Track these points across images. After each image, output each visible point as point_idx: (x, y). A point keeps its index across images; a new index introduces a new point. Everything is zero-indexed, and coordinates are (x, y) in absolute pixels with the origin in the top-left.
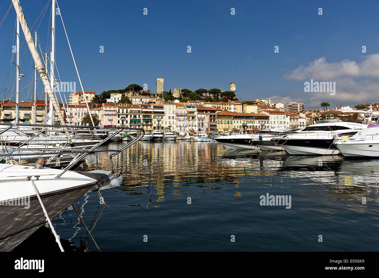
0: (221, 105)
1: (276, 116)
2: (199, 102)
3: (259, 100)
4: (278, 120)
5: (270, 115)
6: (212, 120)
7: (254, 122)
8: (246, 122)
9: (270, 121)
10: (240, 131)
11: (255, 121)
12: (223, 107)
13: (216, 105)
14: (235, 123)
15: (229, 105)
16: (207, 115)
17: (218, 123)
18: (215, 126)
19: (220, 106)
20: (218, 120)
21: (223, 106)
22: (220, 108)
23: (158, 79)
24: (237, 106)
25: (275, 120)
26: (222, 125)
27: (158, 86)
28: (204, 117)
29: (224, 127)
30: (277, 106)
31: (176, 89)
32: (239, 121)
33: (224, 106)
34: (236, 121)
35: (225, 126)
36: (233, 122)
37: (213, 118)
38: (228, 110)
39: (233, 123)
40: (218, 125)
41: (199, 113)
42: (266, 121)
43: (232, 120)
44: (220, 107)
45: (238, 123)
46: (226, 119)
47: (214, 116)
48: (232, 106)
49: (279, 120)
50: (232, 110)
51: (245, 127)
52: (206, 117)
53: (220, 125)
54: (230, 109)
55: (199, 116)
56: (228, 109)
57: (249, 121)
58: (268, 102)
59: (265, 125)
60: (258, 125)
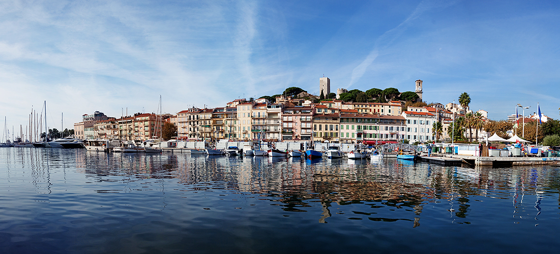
0: (368, 106)
1: (418, 119)
5: (407, 118)
7: (377, 128)
8: (362, 128)
9: (406, 128)
10: (353, 141)
11: (381, 126)
12: (371, 110)
13: (360, 106)
14: (343, 128)
15: (380, 106)
16: (296, 117)
17: (315, 129)
19: (366, 108)
20: (314, 124)
21: (371, 108)
24: (394, 108)
26: (320, 131)
28: (292, 120)
29: (324, 135)
32: (350, 125)
33: (373, 108)
34: (345, 126)
35: (326, 133)
36: (341, 126)
38: (379, 113)
39: (341, 128)
41: (284, 114)
42: (400, 127)
43: (338, 124)
45: (348, 128)
48: (386, 108)
49: (424, 127)
50: (386, 113)
52: (295, 121)
53: (318, 132)
54: (383, 111)
55: (285, 118)
56: (379, 111)
57: (368, 125)
59: (397, 134)
60: (384, 132)
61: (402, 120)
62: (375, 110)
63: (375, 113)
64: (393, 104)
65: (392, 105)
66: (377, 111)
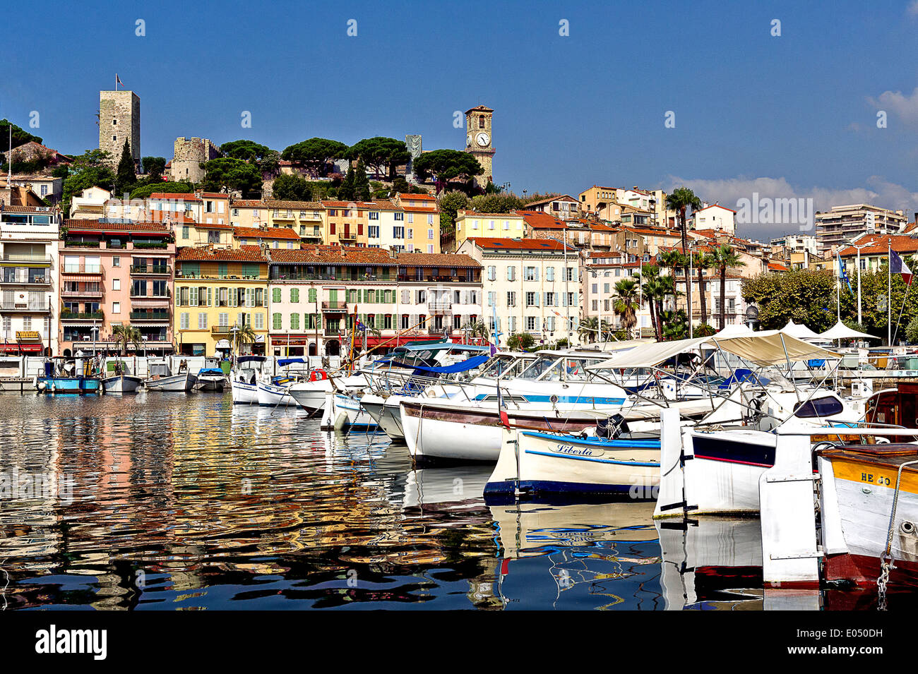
0: (323, 214)
1: (520, 264)
2: (205, 201)
3: (600, 191)
4: (530, 286)
5: (485, 263)
6: (150, 285)
7: (390, 295)
8: (341, 296)
9: (483, 293)
10: (310, 340)
11: (399, 290)
12: (333, 227)
13: (297, 214)
14: (277, 299)
15: (366, 213)
16: (116, 260)
17: (183, 303)
18: (165, 314)
19: (317, 219)
20: (179, 285)
21: (333, 220)
22: (291, 226)
23: (104, 96)
24: (408, 221)
25: (512, 287)
26: (202, 310)
27: (104, 125)
28: (97, 271)
29: (213, 321)
30: (702, 219)
31: (181, 140)
32: (304, 290)
33: (340, 221)
34: (286, 290)
35: (223, 317)
36: (271, 293)
37: (149, 277)
38: (360, 239)
39: (271, 298)
40: (178, 312)
41: (68, 249)
42: (465, 291)
43: (264, 286)
44: (290, 224)
45: (295, 298)
46: (234, 280)
47: (160, 264)
48: (386, 221)
49: (539, 288)
50: (386, 240)
51: (338, 321)
52: (111, 273)
53: (194, 311)
54: (374, 231)
55: (73, 264)
56: (360, 232)
57: (362, 288)
58: (652, 202)
59: (455, 313)
60: (414, 310)
61: (471, 269)
62: (347, 227)
63: (347, 239)
64: (407, 204)
65: (409, 211)
66: (353, 230)
